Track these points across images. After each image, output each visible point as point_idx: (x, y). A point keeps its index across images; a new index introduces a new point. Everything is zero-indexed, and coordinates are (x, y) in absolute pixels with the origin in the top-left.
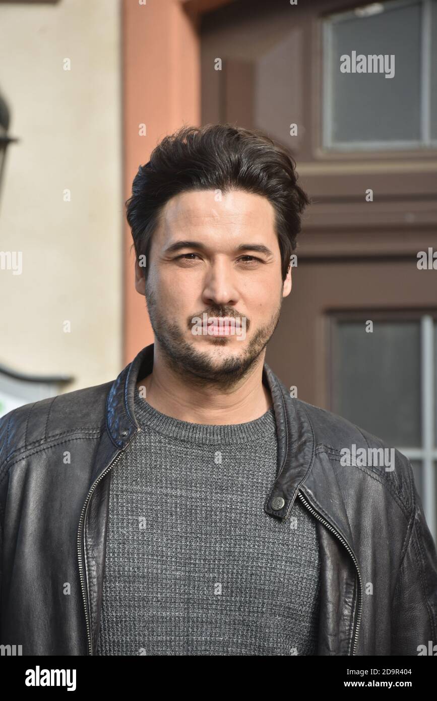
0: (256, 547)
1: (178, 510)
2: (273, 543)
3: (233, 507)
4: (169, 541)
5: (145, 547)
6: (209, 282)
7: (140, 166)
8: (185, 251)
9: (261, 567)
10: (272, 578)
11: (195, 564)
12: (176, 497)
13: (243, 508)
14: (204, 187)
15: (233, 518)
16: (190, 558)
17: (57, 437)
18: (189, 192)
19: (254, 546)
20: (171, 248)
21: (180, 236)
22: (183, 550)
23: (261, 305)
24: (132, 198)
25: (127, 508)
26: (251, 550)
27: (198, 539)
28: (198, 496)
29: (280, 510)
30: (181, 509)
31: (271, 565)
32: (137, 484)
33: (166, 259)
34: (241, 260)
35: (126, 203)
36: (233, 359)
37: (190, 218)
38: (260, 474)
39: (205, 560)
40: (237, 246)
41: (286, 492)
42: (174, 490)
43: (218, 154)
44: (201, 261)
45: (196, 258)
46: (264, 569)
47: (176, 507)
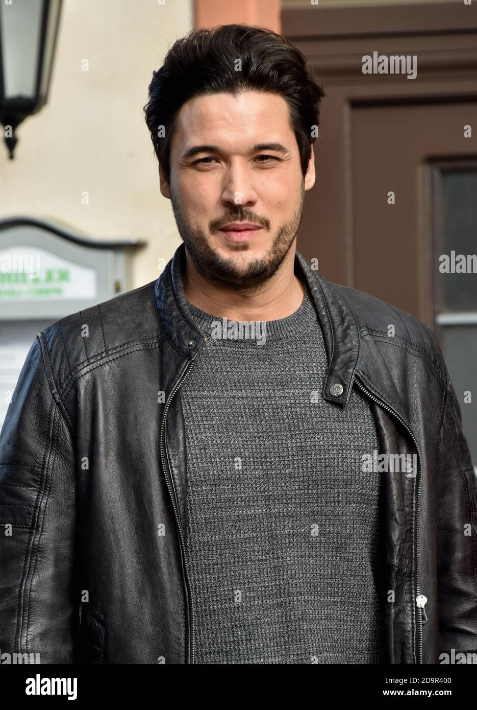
0: (326, 439)
1: (247, 410)
2: (341, 434)
3: (297, 402)
4: (245, 442)
5: (225, 450)
6: (227, 184)
7: (154, 71)
8: (202, 156)
9: (333, 459)
10: (345, 468)
11: (271, 462)
12: (243, 398)
13: (306, 401)
14: (216, 90)
15: (298, 412)
16: (266, 457)
17: (118, 350)
18: (202, 96)
19: (323, 438)
20: (188, 153)
21: (195, 141)
22: (258, 450)
23: (280, 203)
24: (149, 103)
25: (200, 414)
26: (322, 443)
27: (270, 438)
28: (262, 395)
29: (340, 396)
30: (249, 410)
31: (342, 455)
32: (204, 390)
33: (185, 164)
34: (257, 160)
35: (144, 109)
36: (257, 262)
37: (203, 122)
38: (314, 364)
39: (279, 457)
40: (252, 147)
41: (342, 378)
42: (239, 392)
43: (226, 57)
44: (218, 164)
45: (213, 161)
46: (336, 460)
47: (244, 408)
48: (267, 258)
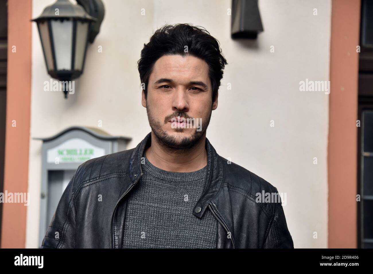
0: (190, 233)
1: (155, 214)
2: (198, 231)
3: (182, 213)
4: (149, 229)
5: (137, 231)
6: (175, 99)
8: (164, 84)
12: (155, 207)
13: (186, 213)
14: (174, 53)
15: (181, 218)
16: (158, 238)
17: (105, 176)
18: (167, 55)
19: (189, 233)
20: (158, 81)
22: (155, 234)
23: (200, 112)
25: (130, 212)
26: (187, 235)
27: (163, 229)
28: (165, 207)
29: (198, 213)
30: (156, 213)
31: (196, 242)
32: (137, 200)
33: (155, 87)
34: (191, 89)
37: (166, 68)
39: (165, 239)
40: (189, 82)
41: (203, 205)
42: (154, 204)
44: (171, 89)
45: (169, 87)
48: (191, 138)
